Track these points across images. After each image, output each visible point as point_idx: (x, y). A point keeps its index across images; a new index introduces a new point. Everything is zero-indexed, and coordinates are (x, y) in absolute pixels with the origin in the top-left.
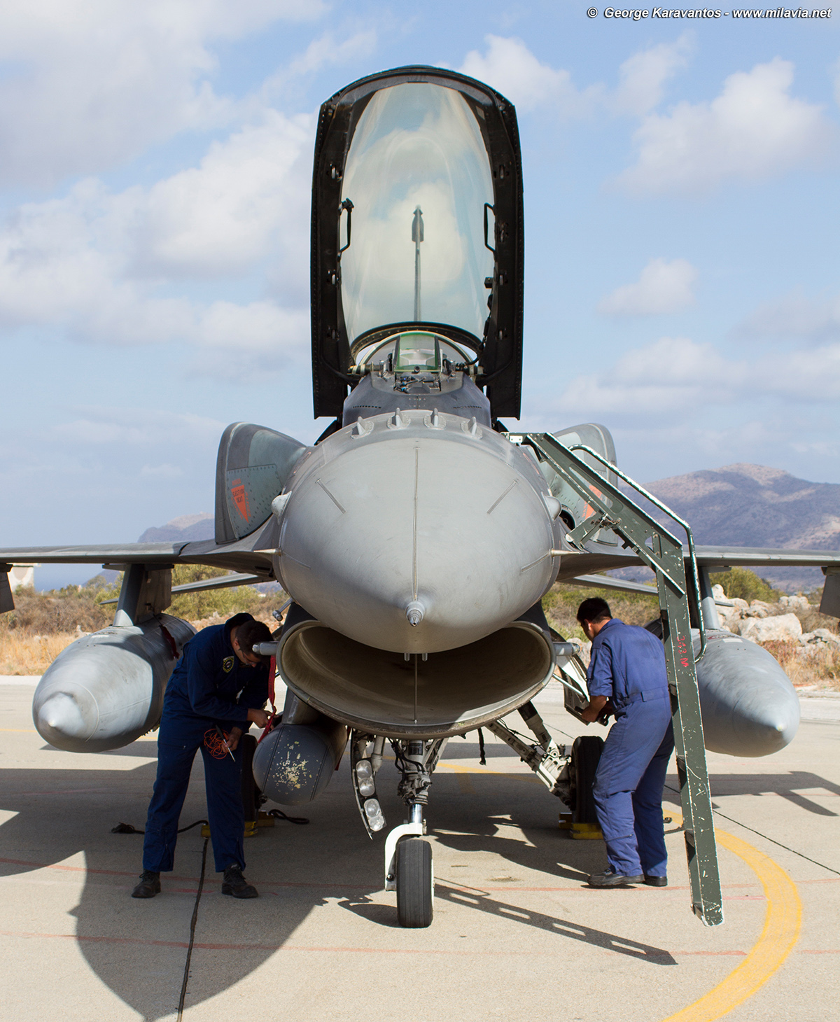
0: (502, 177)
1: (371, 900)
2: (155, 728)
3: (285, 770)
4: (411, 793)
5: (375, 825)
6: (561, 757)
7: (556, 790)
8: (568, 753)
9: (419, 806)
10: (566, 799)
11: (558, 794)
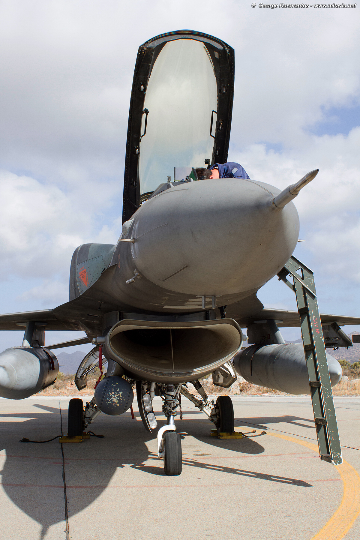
0: (224, 91)
1: (145, 465)
2: (40, 390)
3: (112, 397)
4: (170, 409)
5: (152, 426)
6: (212, 405)
7: (211, 419)
8: (215, 403)
9: (173, 416)
10: (215, 422)
11: (212, 420)
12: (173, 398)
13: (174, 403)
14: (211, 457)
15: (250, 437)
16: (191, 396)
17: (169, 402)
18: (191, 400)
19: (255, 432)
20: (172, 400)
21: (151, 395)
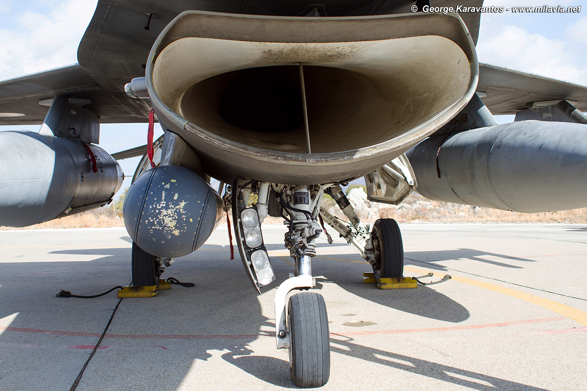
1: (251, 352)
3: (160, 213)
4: (301, 242)
5: (263, 278)
6: (367, 233)
7: (365, 256)
8: (371, 231)
9: (307, 256)
10: (372, 262)
11: (367, 259)
12: (307, 216)
13: (310, 227)
14: (377, 330)
15: (429, 284)
16: (333, 220)
17: (299, 227)
18: (332, 226)
19: (431, 276)
20: (306, 221)
21: (259, 210)
